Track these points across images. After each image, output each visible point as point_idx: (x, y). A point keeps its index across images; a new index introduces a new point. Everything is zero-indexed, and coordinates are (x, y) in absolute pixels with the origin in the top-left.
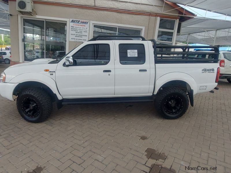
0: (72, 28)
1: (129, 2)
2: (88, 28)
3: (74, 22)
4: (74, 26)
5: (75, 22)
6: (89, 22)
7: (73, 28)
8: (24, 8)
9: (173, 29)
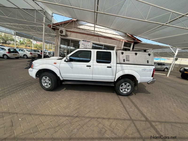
1: (110, 34)
2: (90, 44)
3: (84, 41)
4: (83, 43)
6: (90, 42)
8: (62, 33)
9: (130, 47)
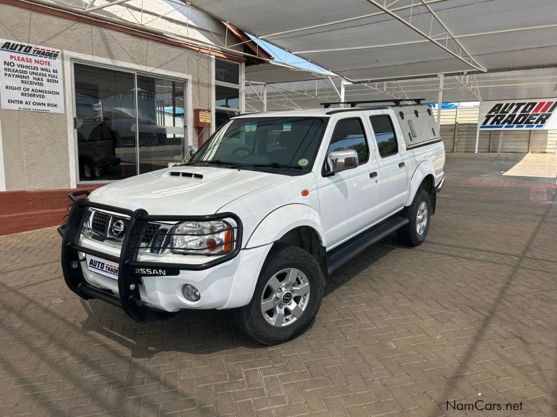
0: (6, 66)
2: (60, 72)
3: (11, 48)
4: (13, 60)
5: (17, 50)
6: (60, 54)
7: (10, 67)
9: (238, 83)
